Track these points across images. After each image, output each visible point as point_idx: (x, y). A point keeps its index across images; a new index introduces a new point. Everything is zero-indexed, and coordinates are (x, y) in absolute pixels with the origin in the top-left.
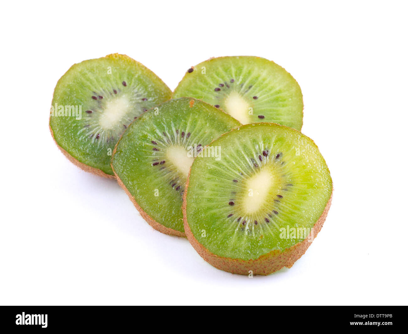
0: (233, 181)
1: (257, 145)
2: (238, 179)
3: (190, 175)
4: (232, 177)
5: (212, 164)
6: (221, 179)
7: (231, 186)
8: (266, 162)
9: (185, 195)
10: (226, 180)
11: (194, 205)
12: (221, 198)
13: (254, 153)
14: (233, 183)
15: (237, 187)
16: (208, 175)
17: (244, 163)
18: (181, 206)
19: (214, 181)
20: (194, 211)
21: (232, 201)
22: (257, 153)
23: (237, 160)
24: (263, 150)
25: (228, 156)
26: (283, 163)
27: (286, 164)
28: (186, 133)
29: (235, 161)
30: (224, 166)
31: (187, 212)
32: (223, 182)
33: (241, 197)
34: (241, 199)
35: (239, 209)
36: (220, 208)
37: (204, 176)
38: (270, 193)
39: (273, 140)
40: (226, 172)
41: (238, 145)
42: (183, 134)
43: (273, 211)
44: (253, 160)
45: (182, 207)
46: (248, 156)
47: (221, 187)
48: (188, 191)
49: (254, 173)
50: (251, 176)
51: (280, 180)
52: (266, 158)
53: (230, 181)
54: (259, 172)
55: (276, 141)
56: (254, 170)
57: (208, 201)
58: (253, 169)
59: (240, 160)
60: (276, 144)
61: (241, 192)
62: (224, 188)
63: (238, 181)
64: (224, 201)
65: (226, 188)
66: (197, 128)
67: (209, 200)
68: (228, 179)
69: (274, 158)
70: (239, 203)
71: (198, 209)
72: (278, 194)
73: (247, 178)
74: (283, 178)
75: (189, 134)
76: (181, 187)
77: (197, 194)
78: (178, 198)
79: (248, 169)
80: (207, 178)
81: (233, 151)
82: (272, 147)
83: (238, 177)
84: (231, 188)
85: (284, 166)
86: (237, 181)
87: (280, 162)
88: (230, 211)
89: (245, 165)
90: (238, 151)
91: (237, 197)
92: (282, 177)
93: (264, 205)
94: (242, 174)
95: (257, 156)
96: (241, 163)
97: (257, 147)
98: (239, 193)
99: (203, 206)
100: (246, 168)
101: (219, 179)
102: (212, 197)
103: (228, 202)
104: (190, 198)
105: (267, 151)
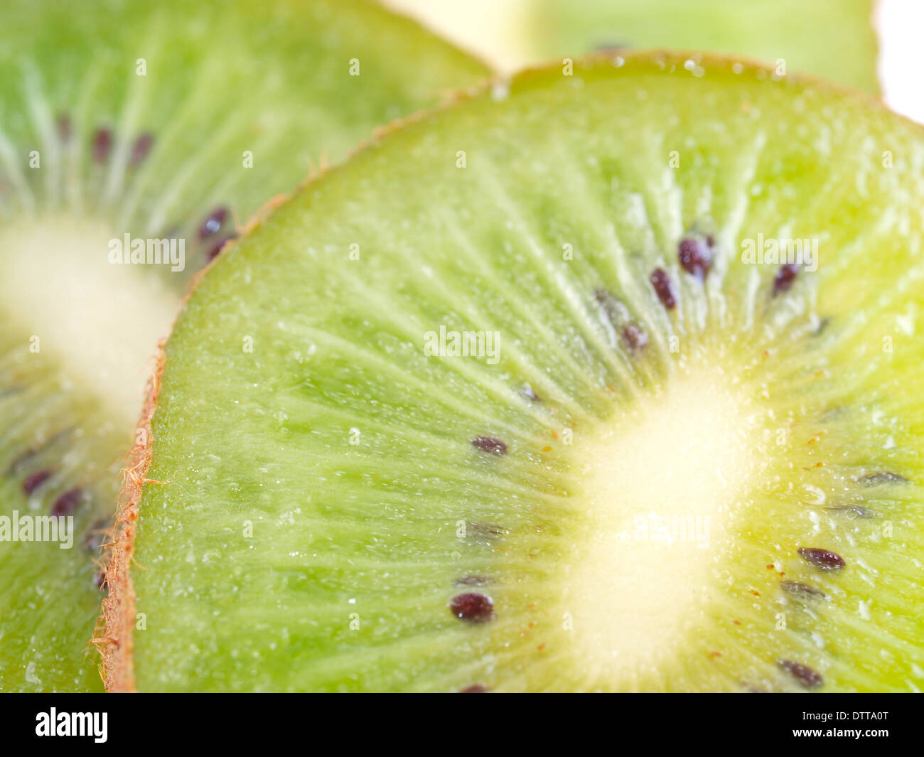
0: (476, 444)
1: (637, 200)
2: (515, 435)
3: (156, 398)
4: (463, 416)
5: (318, 326)
6: (386, 428)
7: (460, 482)
8: (709, 319)
9: (124, 544)
10: (423, 436)
11: (189, 618)
12: (390, 565)
13: (615, 253)
14: (475, 459)
15: (507, 484)
16: (289, 406)
17: (546, 320)
18: (87, 626)
19: (339, 442)
20: (196, 661)
21: (474, 590)
22: (634, 255)
23: (494, 296)
24: (675, 232)
25: (428, 272)
26: (824, 324)
27: (848, 333)
28: (127, 129)
29: (483, 306)
30: (403, 338)
31: (137, 668)
32: (402, 454)
33: (541, 564)
34: (541, 576)
35: (531, 647)
36: (387, 641)
37: (260, 411)
38: (752, 534)
39: (746, 170)
40: (423, 385)
41: (504, 202)
42: (102, 142)
43: (787, 664)
44: (606, 297)
45: (98, 635)
46: (575, 272)
47: (382, 484)
48: (145, 511)
49: (626, 393)
50: (602, 412)
51: (811, 442)
52: (706, 290)
53: (452, 445)
54: (657, 387)
55: (765, 176)
56: (623, 371)
57: (296, 587)
58: (613, 360)
59: (518, 301)
60: (764, 196)
61: (541, 526)
62: (411, 492)
63: (514, 447)
64: (417, 591)
65: (426, 492)
66: (201, 102)
67: (302, 577)
68: (437, 433)
69: (761, 288)
70: (530, 607)
71: (223, 648)
72: (813, 540)
73: (574, 424)
74: (831, 425)
75: (144, 145)
76: (87, 497)
77: (212, 540)
78: (63, 572)
79: (577, 360)
80: (286, 424)
81: (461, 239)
82: (737, 216)
83: (508, 420)
84: (460, 495)
85: (831, 342)
86: (504, 449)
87: (805, 319)
88: (469, 661)
89: (558, 332)
90: (495, 242)
91: (506, 558)
92: (824, 421)
93: (716, 617)
94: (536, 399)
95: (636, 275)
96: (525, 320)
97: (636, 214)
98: (518, 530)
99: (259, 627)
100: (566, 355)
101: (373, 432)
102: (328, 560)
103: (446, 595)
104: (164, 566)
105: (710, 242)
